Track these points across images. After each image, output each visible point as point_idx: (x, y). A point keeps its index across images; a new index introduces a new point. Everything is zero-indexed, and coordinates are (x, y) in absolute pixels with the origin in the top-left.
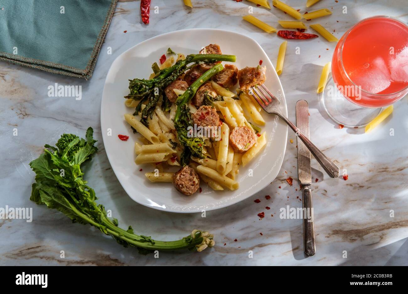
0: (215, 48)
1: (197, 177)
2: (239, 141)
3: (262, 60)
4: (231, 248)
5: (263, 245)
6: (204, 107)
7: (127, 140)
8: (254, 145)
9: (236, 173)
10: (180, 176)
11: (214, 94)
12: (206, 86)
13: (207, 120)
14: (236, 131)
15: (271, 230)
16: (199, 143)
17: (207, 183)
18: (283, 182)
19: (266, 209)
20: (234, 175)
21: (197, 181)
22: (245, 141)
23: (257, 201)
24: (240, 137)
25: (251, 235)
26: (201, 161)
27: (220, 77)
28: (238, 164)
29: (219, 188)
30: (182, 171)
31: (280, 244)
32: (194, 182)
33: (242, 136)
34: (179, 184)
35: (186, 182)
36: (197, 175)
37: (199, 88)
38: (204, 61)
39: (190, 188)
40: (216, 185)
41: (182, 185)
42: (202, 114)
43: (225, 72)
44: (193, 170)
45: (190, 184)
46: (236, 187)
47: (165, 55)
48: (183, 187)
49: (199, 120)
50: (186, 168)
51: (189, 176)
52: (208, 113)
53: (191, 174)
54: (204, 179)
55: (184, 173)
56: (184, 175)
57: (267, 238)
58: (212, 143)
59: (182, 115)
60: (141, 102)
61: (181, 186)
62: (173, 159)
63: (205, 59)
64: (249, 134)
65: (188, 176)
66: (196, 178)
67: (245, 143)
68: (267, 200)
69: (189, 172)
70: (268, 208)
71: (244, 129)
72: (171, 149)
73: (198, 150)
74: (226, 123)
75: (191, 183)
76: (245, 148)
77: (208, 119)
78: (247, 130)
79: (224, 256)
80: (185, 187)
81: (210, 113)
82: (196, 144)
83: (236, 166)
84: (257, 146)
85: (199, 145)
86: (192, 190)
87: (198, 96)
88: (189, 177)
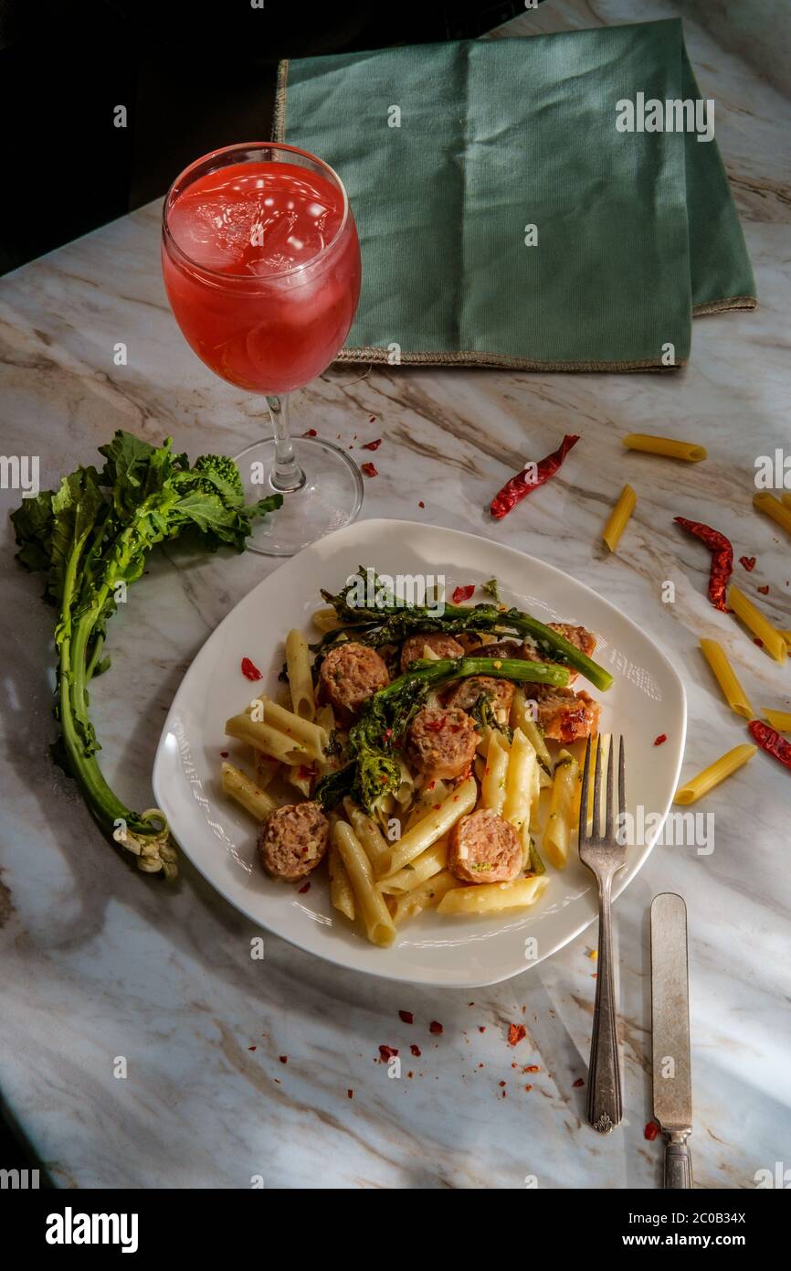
0: (586, 641)
1: (322, 847)
2: (475, 844)
3: (667, 736)
4: (259, 1068)
5: (333, 1121)
6: (458, 714)
7: (252, 679)
8: (498, 882)
9: (411, 910)
10: (287, 813)
11: (503, 718)
12: (499, 684)
13: (441, 739)
14: (485, 820)
15: (380, 1104)
16: (386, 775)
17: (332, 879)
18: (500, 1024)
19: (410, 1050)
20: (403, 908)
21: (312, 854)
22: (487, 853)
23: (406, 1017)
24: (484, 839)
25: (325, 1077)
26: (357, 815)
27: (548, 698)
28: (432, 895)
29: (346, 906)
30: (301, 805)
31: (372, 1150)
32: (305, 850)
33: (490, 839)
34: (271, 825)
35: (289, 836)
36: (324, 843)
37: (481, 674)
38: (539, 644)
39: (286, 855)
40: (345, 895)
41: (276, 834)
42: (443, 721)
43: (568, 699)
44: (326, 826)
45: (293, 845)
46: (382, 940)
47: (476, 590)
48: (274, 842)
49: (425, 729)
50: (314, 807)
51: (307, 829)
52: (455, 729)
53: (314, 830)
54: (332, 865)
55: (301, 811)
56: (297, 816)
57: (357, 1114)
58: (413, 802)
59: (398, 698)
60: (346, 629)
61: (271, 833)
62: (304, 773)
63: (544, 639)
64: (509, 850)
65: (304, 827)
66: (318, 848)
67: (483, 857)
68: (429, 1033)
69: (314, 820)
70: (415, 1051)
71: (507, 830)
72: (320, 749)
73: (371, 787)
74: (479, 784)
75: (299, 848)
76: (474, 867)
77: (445, 739)
78: (511, 837)
79: (227, 1072)
80: (278, 845)
81: (462, 732)
82: (377, 772)
83: (424, 896)
84: (505, 890)
85: (382, 778)
86: (286, 864)
87: (465, 687)
88: (305, 832)
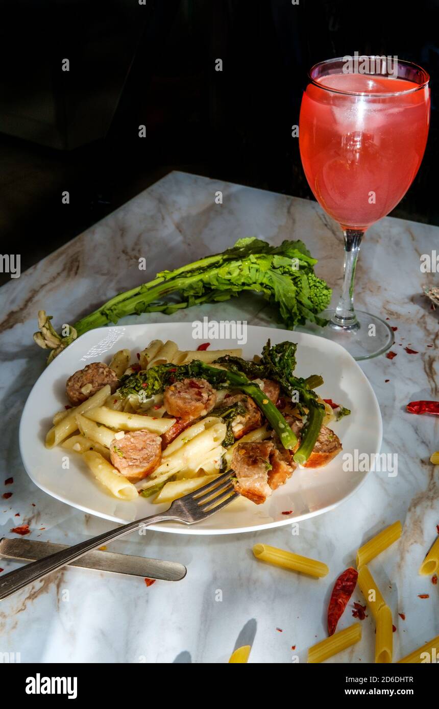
12: (255, 411)
37: (253, 399)
64: (140, 462)
